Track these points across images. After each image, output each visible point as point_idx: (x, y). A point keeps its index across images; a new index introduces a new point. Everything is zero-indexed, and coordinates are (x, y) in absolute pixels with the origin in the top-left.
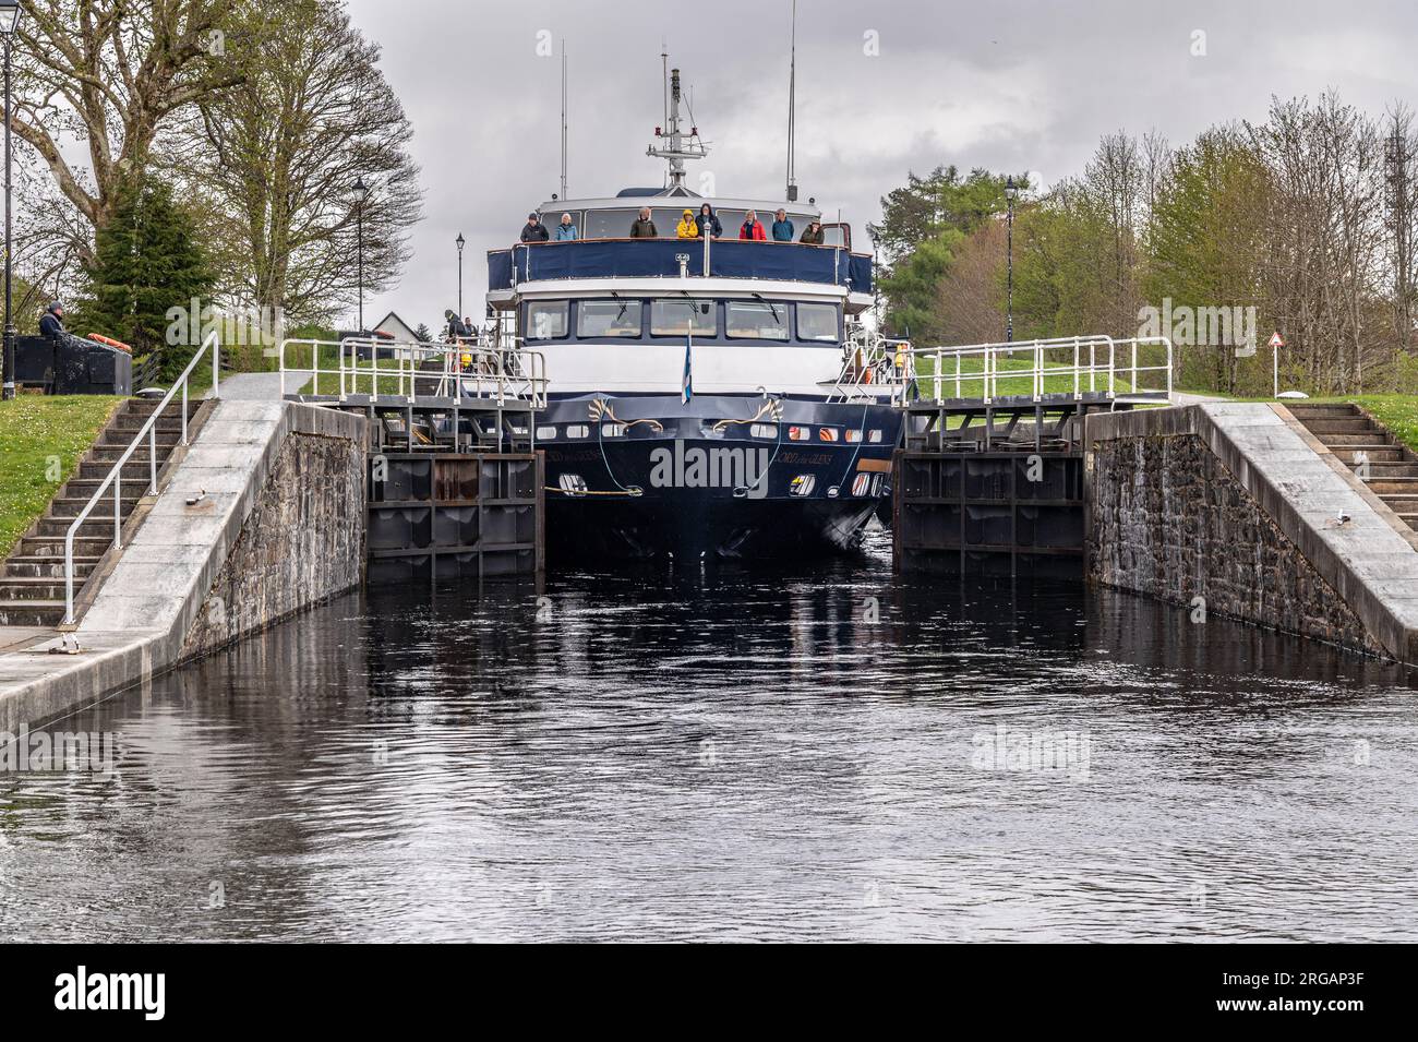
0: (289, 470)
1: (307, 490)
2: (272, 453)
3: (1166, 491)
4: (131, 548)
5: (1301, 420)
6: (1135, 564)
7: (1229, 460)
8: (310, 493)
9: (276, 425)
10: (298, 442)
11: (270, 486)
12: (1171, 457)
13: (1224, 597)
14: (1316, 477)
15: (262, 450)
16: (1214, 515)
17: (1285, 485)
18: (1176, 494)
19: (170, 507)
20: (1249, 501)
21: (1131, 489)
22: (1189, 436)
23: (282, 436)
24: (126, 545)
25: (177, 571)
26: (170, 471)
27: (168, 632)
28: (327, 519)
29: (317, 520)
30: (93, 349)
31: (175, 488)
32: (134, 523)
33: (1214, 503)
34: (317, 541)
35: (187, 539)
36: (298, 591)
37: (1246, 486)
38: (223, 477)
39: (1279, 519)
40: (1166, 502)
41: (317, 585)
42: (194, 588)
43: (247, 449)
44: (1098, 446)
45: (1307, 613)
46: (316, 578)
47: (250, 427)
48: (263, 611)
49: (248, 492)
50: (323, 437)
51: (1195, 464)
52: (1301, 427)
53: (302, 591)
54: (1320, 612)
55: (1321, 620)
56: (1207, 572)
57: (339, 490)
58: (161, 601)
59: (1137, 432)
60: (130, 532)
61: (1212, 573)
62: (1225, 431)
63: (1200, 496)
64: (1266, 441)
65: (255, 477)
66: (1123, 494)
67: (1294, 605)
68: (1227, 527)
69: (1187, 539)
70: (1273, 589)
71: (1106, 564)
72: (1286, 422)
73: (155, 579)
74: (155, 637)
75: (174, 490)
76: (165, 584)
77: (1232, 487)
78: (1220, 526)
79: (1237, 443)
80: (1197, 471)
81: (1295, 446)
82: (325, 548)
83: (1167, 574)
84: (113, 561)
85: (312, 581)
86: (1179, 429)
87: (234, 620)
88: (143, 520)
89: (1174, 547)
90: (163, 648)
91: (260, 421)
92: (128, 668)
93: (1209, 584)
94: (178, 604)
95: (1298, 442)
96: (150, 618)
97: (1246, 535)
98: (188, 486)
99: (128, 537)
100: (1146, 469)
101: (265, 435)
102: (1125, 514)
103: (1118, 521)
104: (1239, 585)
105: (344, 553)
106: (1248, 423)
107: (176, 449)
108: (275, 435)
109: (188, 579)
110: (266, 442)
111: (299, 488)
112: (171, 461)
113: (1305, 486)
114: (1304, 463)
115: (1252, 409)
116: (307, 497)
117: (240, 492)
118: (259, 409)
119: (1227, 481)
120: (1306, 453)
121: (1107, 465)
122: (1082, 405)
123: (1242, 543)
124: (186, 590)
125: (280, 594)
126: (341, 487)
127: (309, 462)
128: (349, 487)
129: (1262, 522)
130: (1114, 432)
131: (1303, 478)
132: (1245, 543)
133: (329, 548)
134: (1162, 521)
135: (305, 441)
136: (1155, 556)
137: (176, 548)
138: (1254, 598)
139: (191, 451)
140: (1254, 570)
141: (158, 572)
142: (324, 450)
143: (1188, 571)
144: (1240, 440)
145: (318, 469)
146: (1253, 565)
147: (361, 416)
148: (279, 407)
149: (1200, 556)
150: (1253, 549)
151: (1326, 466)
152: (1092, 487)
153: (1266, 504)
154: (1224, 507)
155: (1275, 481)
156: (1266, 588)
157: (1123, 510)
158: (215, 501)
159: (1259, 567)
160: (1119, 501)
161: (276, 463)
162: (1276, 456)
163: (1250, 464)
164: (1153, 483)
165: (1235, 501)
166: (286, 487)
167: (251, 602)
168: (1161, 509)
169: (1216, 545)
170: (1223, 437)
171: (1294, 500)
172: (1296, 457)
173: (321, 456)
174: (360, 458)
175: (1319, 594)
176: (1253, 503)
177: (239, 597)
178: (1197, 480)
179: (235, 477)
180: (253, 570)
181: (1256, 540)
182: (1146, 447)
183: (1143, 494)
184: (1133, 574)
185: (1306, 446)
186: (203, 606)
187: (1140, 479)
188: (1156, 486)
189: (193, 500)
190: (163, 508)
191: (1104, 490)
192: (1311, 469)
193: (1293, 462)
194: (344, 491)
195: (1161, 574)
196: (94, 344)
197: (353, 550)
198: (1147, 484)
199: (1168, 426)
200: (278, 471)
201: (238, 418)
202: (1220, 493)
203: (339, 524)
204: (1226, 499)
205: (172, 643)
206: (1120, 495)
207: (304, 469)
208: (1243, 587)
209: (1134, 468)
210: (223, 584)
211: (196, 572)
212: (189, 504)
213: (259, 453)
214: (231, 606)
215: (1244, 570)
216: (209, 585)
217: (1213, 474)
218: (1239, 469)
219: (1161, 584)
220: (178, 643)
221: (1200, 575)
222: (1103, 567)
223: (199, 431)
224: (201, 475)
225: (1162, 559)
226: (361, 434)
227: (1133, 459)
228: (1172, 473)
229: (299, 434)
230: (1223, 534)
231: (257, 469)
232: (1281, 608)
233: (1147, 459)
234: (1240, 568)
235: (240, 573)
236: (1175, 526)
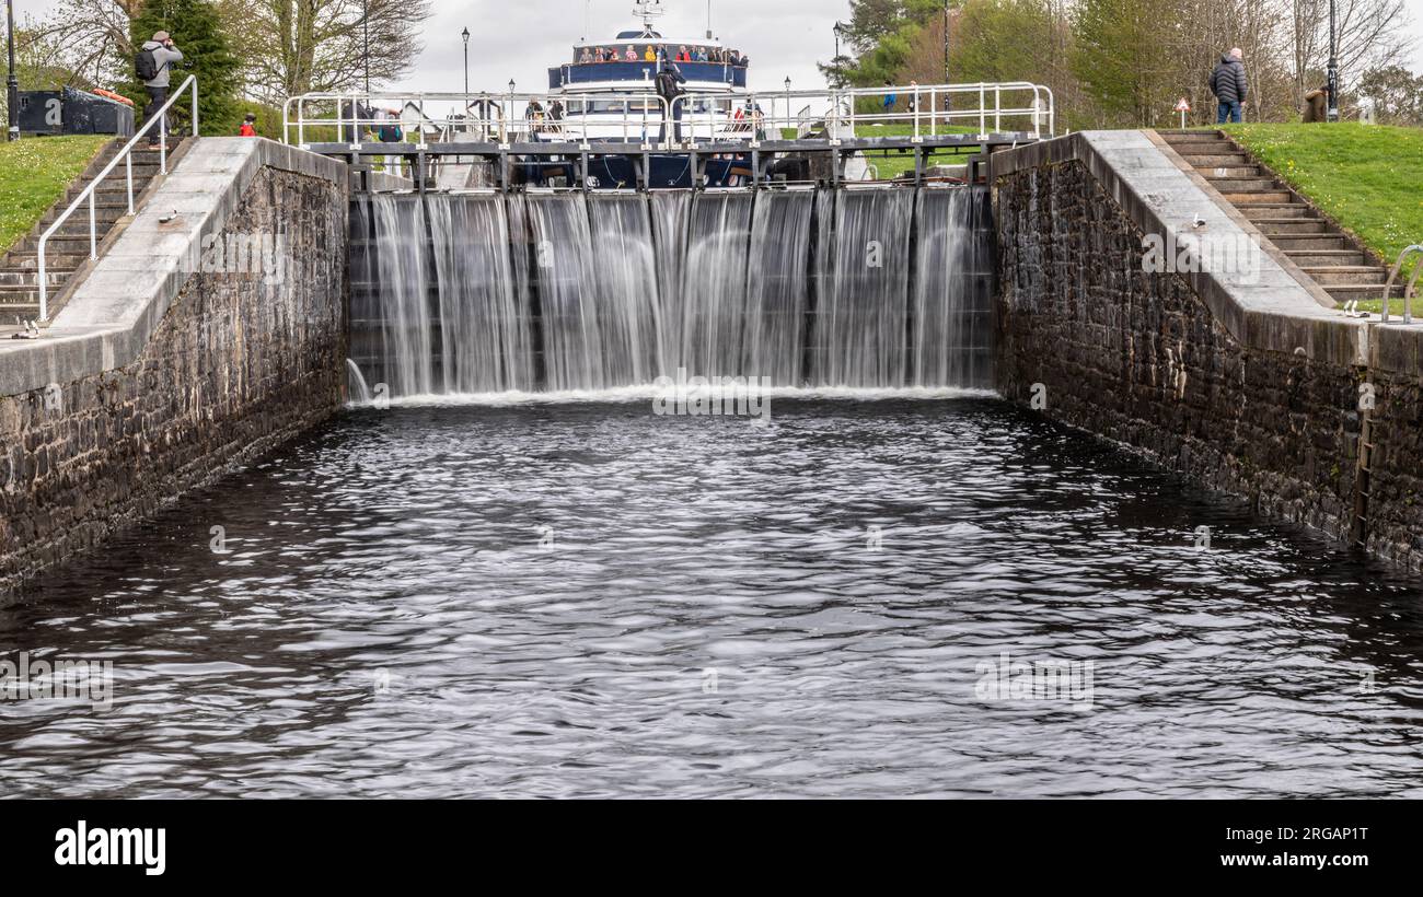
0: (263, 199)
1: (283, 219)
2: (244, 181)
3: (1054, 213)
4: (106, 259)
5: (1170, 143)
6: (1030, 282)
7: (1104, 179)
8: (286, 223)
9: (247, 157)
10: (272, 175)
11: (241, 211)
12: (1058, 182)
13: (1101, 302)
14: (1178, 190)
15: (232, 177)
16: (1093, 230)
17: (1150, 196)
18: (1062, 215)
19: (144, 225)
20: (1120, 213)
21: (1026, 215)
22: (1072, 162)
23: (254, 168)
24: (101, 256)
25: (145, 277)
26: (147, 196)
27: (132, 327)
28: (306, 249)
29: (294, 248)
30: (97, 102)
31: (150, 210)
32: (110, 238)
33: (1093, 219)
34: (295, 267)
35: (156, 250)
36: (275, 309)
37: (1118, 200)
38: (195, 199)
39: (1144, 227)
40: (1055, 223)
41: (296, 307)
42: (160, 291)
43: (218, 177)
44: (1001, 181)
45: (1167, 308)
46: (295, 300)
47: (223, 158)
48: (237, 322)
49: (217, 213)
50: (300, 174)
51: (1077, 186)
52: (1170, 149)
53: (280, 309)
54: (1177, 306)
55: (1177, 313)
56: (1087, 282)
57: (318, 224)
58: (128, 301)
59: (1031, 163)
60: (106, 246)
61: (1092, 283)
62: (1101, 153)
63: (1081, 215)
64: (1136, 161)
65: (225, 201)
66: (1021, 220)
67: (1156, 302)
68: (1104, 239)
69: (1072, 254)
70: (1137, 290)
71: (1008, 285)
72: (1157, 145)
73: (124, 284)
74: (118, 330)
75: (149, 211)
76: (133, 288)
77: (1107, 202)
78: (1097, 238)
79: (1110, 163)
80: (1079, 193)
81: (1161, 165)
82: (304, 275)
83: (1056, 288)
84: (88, 269)
85: (291, 302)
86: (1065, 156)
87: (205, 326)
88: (119, 236)
89: (1061, 263)
90: (126, 340)
91: (234, 154)
92: (88, 354)
93: (1089, 293)
94: (143, 305)
95: (1166, 162)
96: (116, 316)
97: (1118, 244)
98: (163, 207)
99: (104, 250)
100: (1038, 197)
101: (236, 165)
102: (1023, 238)
103: (1017, 245)
104: (1112, 290)
105: (325, 281)
106: (1122, 146)
107: (155, 177)
108: (246, 167)
109: (154, 283)
110: (237, 170)
111: (274, 217)
112: (150, 187)
113: (1167, 197)
114: (1169, 178)
115: (1127, 135)
116: (283, 226)
117: (209, 212)
118: (233, 144)
119: (1102, 198)
120: (1172, 170)
121: (1008, 196)
122: (988, 145)
123: (1115, 251)
124: (152, 293)
125: (255, 309)
126: (320, 222)
127: (284, 195)
128: (329, 224)
129: (1130, 231)
130: (1013, 165)
131: (1166, 190)
132: (1117, 252)
133: (308, 275)
134: (1051, 241)
135: (280, 175)
136: (1046, 273)
137: (146, 259)
138: (1124, 300)
139: (169, 179)
140: (1124, 275)
141: (128, 279)
142: (300, 186)
143: (1072, 283)
144: (1114, 161)
145: (295, 202)
146: (1123, 270)
147: (341, 161)
148: (251, 142)
149: (1081, 268)
150: (1123, 256)
151: (1189, 181)
152: (996, 218)
153: (1134, 217)
154: (1100, 222)
155: (1141, 193)
156: (1134, 290)
157: (1020, 235)
158: (185, 220)
159: (1128, 272)
160: (1017, 227)
161: (249, 191)
162: (1144, 173)
163: (1120, 180)
164: (1044, 207)
165: (1108, 215)
166: (259, 215)
167: (223, 312)
168: (1050, 230)
169: (1094, 256)
170: (1100, 160)
171: (1157, 208)
172: (1163, 173)
173: (297, 191)
174: (341, 199)
175: (1176, 289)
176: (1123, 215)
177: (210, 306)
178: (1080, 200)
179: (206, 200)
180: (225, 284)
181: (1126, 248)
182: (1039, 176)
183: (1036, 219)
184: (1029, 291)
185: (1172, 164)
186: (169, 309)
187: (1033, 206)
188: (1047, 210)
189: (166, 218)
190: (137, 227)
191: (1006, 219)
192: (1174, 183)
193: (1159, 178)
194: (323, 226)
195: (1051, 289)
196: (98, 97)
197: (334, 281)
198: (1039, 209)
199: (1056, 155)
200: (251, 199)
201: (213, 152)
202: (1097, 208)
203: (319, 255)
204: (1101, 214)
205: (136, 338)
206: (1018, 222)
207: (279, 201)
208: (1116, 291)
209: (1029, 196)
210: (192, 292)
211: (162, 278)
212: (162, 222)
213: (228, 180)
214: (201, 313)
215: (1117, 276)
216: (176, 291)
217: (1092, 193)
218: (1112, 185)
219: (1051, 297)
220: (142, 339)
221: (1082, 285)
222: (1005, 288)
223: (178, 162)
224: (175, 198)
225: (1052, 275)
226: (341, 178)
227: (1028, 187)
228: (1059, 197)
229: (274, 168)
230: (1100, 245)
231: (227, 193)
232: (1146, 305)
233: (1039, 186)
234: (1113, 275)
235: (209, 284)
236: (1061, 244)
